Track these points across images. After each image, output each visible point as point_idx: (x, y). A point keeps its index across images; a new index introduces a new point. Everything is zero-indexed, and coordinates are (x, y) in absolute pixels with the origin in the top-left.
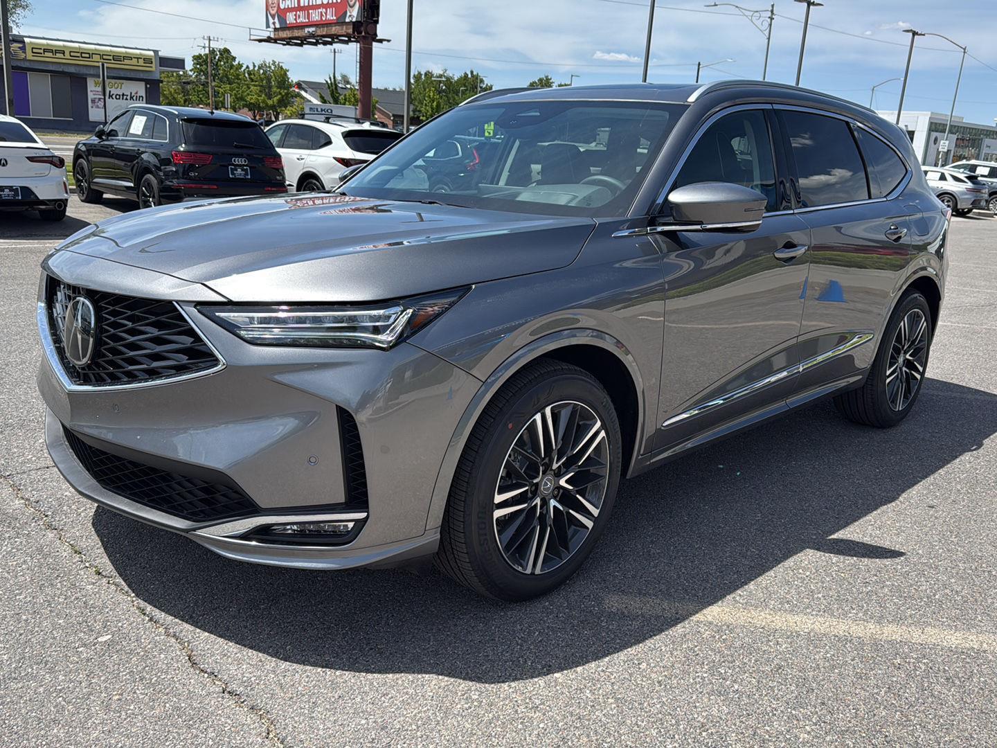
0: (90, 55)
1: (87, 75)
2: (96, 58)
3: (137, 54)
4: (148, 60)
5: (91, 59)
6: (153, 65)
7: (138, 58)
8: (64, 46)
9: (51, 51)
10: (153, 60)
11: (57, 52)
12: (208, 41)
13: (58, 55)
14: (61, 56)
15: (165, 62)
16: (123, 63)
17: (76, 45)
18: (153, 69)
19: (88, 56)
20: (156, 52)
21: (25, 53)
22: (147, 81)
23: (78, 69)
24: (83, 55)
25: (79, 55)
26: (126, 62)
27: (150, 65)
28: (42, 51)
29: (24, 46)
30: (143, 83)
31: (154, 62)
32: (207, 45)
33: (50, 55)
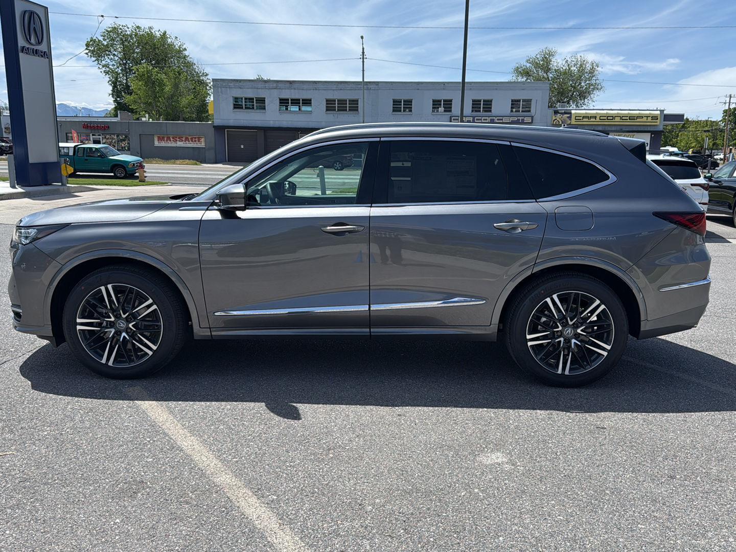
0: (613, 117)
1: (609, 131)
2: (617, 119)
3: (646, 114)
4: (655, 118)
5: (613, 120)
6: (658, 121)
7: (647, 117)
8: (597, 113)
9: (587, 117)
10: (659, 118)
11: (591, 117)
12: (729, 98)
13: (592, 120)
14: (594, 120)
15: (668, 117)
16: (636, 121)
17: (605, 112)
18: (658, 123)
19: (612, 118)
20: (662, 111)
21: (571, 120)
22: (652, 132)
23: (604, 127)
24: (609, 118)
25: (606, 118)
26: (638, 120)
27: (656, 121)
28: (581, 118)
29: (571, 116)
30: (650, 134)
31: (659, 119)
32: (728, 101)
33: (587, 120)
